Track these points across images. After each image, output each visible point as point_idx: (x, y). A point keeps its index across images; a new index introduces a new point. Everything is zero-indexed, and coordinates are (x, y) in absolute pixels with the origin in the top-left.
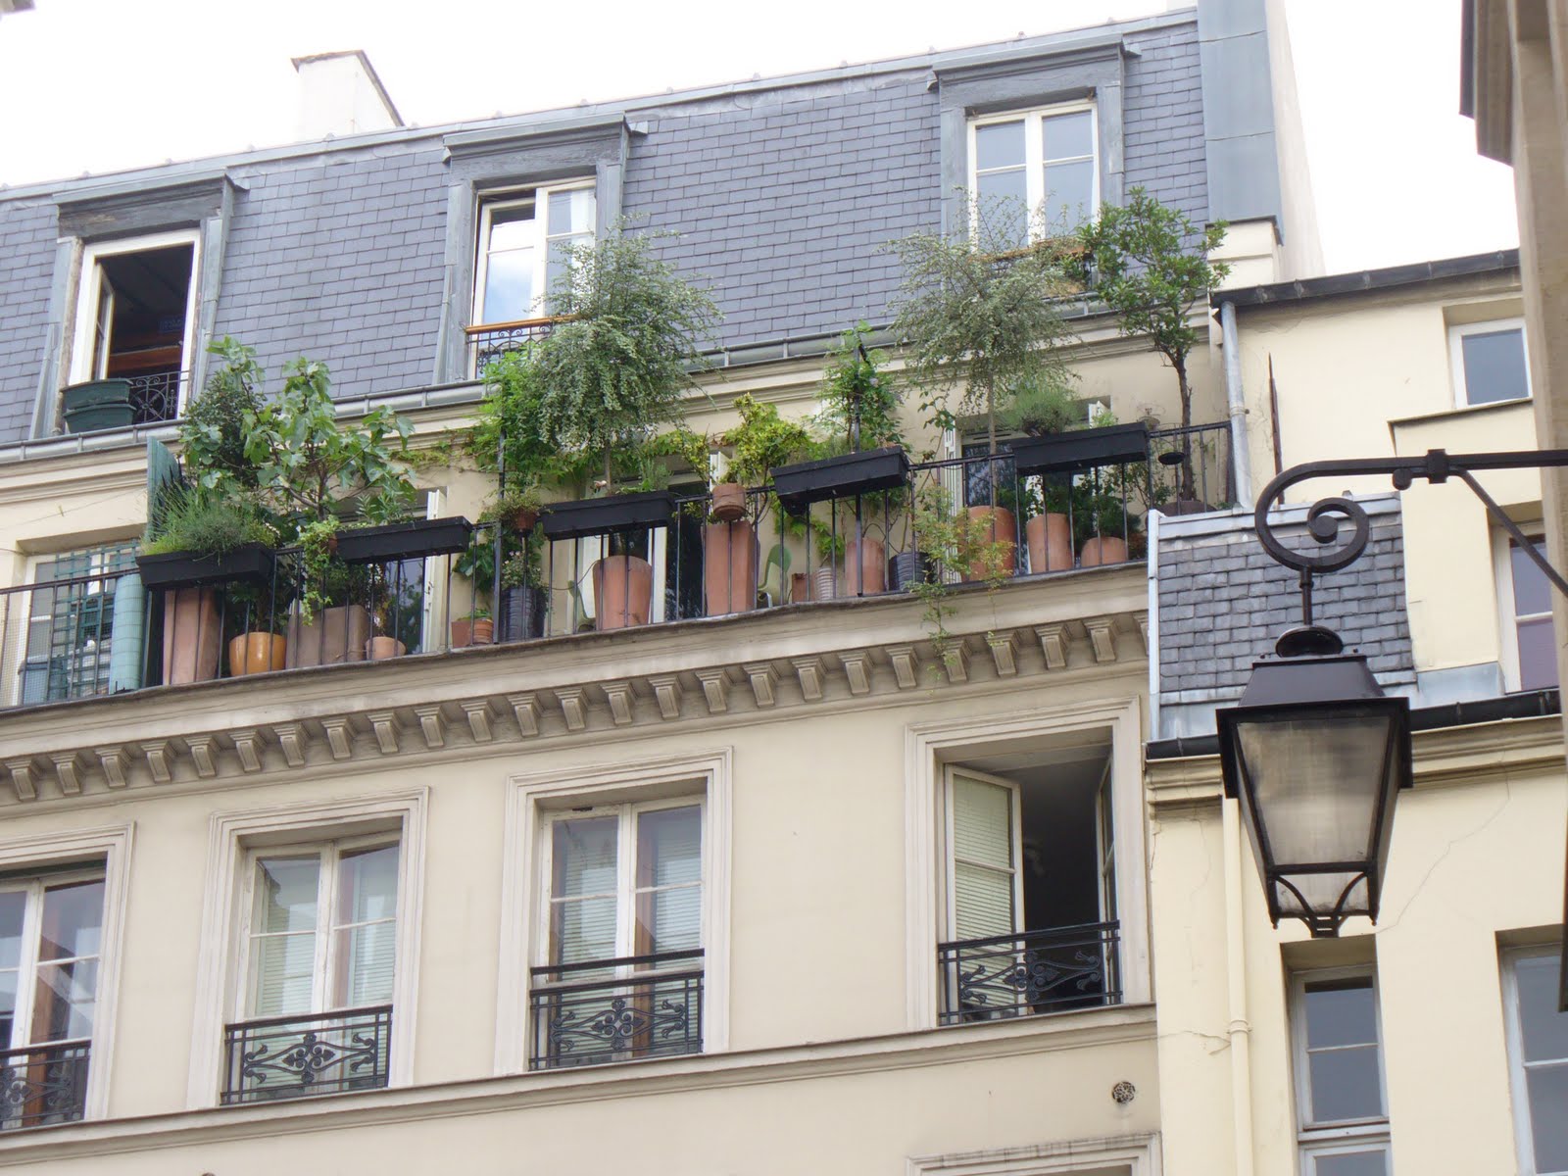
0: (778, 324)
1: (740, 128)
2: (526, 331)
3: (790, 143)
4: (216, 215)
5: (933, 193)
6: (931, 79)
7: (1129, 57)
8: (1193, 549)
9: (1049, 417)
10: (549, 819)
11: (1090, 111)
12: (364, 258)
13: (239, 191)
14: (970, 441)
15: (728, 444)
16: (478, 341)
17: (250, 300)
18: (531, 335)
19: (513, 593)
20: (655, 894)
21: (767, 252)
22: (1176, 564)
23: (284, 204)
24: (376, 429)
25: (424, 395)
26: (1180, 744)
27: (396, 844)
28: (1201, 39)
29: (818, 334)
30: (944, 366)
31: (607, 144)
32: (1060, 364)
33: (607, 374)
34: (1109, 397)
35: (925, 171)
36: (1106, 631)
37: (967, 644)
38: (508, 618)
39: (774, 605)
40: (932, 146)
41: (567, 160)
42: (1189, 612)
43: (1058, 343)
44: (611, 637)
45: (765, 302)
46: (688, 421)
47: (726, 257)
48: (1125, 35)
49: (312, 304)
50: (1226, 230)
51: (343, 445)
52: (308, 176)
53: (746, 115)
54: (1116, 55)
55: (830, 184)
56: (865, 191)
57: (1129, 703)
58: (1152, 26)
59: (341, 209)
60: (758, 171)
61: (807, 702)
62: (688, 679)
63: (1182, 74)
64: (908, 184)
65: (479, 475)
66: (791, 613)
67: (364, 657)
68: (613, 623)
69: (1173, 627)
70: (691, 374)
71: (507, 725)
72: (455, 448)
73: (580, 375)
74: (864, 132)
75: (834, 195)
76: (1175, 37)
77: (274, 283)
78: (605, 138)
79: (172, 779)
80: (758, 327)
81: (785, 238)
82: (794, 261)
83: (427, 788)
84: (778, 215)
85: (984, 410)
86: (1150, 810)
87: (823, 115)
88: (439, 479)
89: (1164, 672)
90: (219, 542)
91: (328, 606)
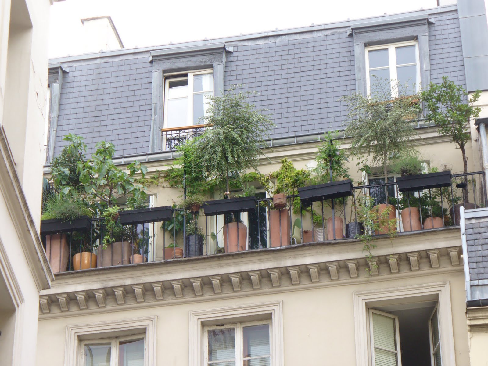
0: (291, 129)
1: (271, 50)
2: (186, 131)
3: (292, 57)
4: (56, 82)
5: (352, 77)
6: (349, 31)
7: (430, 24)
8: (479, 222)
9: (412, 168)
10: (206, 329)
11: (414, 45)
12: (118, 100)
13: (64, 72)
14: (372, 178)
15: (274, 177)
16: (166, 135)
17: (71, 117)
18: (188, 132)
19: (191, 237)
20: (249, 360)
21: (285, 100)
22: (473, 229)
23: (84, 78)
24: (132, 170)
25: (147, 156)
26: (481, 301)
27: (143, 339)
28: (459, 17)
29: (307, 134)
30: (365, 147)
31: (217, 56)
32: (412, 147)
33: (229, 149)
34: (429, 160)
35: (348, 68)
36: (436, 255)
37: (379, 260)
38: (189, 247)
39: (298, 243)
40: (351, 58)
41: (201, 62)
42: (480, 248)
43: (411, 138)
44: (233, 255)
45: (285, 120)
46: (259, 168)
47: (268, 102)
48: (429, 15)
49: (98, 119)
50: (480, 94)
51: (118, 176)
52: (93, 67)
53: (273, 45)
54: (426, 23)
55: (309, 73)
56: (324, 76)
57: (445, 284)
58: (439, 11)
59: (107, 81)
60: (279, 67)
61: (313, 282)
62: (264, 273)
63: (453, 31)
64: (342, 74)
65: (170, 189)
66: (307, 246)
67: (130, 262)
68: (233, 250)
69: (474, 254)
70: (261, 149)
71: (189, 291)
72: (160, 178)
73: (218, 149)
74: (322, 53)
75: (311, 78)
76: (448, 16)
77: (81, 110)
78: (216, 53)
79: (50, 312)
80: (283, 130)
81: (292, 95)
82: (296, 104)
83: (156, 316)
84: (288, 85)
85: (381, 165)
86: (468, 328)
87: (305, 46)
88: (155, 191)
89: (471, 272)
90: (70, 215)
91: (113, 242)
